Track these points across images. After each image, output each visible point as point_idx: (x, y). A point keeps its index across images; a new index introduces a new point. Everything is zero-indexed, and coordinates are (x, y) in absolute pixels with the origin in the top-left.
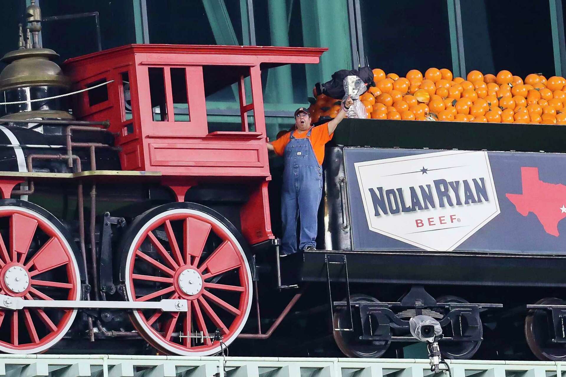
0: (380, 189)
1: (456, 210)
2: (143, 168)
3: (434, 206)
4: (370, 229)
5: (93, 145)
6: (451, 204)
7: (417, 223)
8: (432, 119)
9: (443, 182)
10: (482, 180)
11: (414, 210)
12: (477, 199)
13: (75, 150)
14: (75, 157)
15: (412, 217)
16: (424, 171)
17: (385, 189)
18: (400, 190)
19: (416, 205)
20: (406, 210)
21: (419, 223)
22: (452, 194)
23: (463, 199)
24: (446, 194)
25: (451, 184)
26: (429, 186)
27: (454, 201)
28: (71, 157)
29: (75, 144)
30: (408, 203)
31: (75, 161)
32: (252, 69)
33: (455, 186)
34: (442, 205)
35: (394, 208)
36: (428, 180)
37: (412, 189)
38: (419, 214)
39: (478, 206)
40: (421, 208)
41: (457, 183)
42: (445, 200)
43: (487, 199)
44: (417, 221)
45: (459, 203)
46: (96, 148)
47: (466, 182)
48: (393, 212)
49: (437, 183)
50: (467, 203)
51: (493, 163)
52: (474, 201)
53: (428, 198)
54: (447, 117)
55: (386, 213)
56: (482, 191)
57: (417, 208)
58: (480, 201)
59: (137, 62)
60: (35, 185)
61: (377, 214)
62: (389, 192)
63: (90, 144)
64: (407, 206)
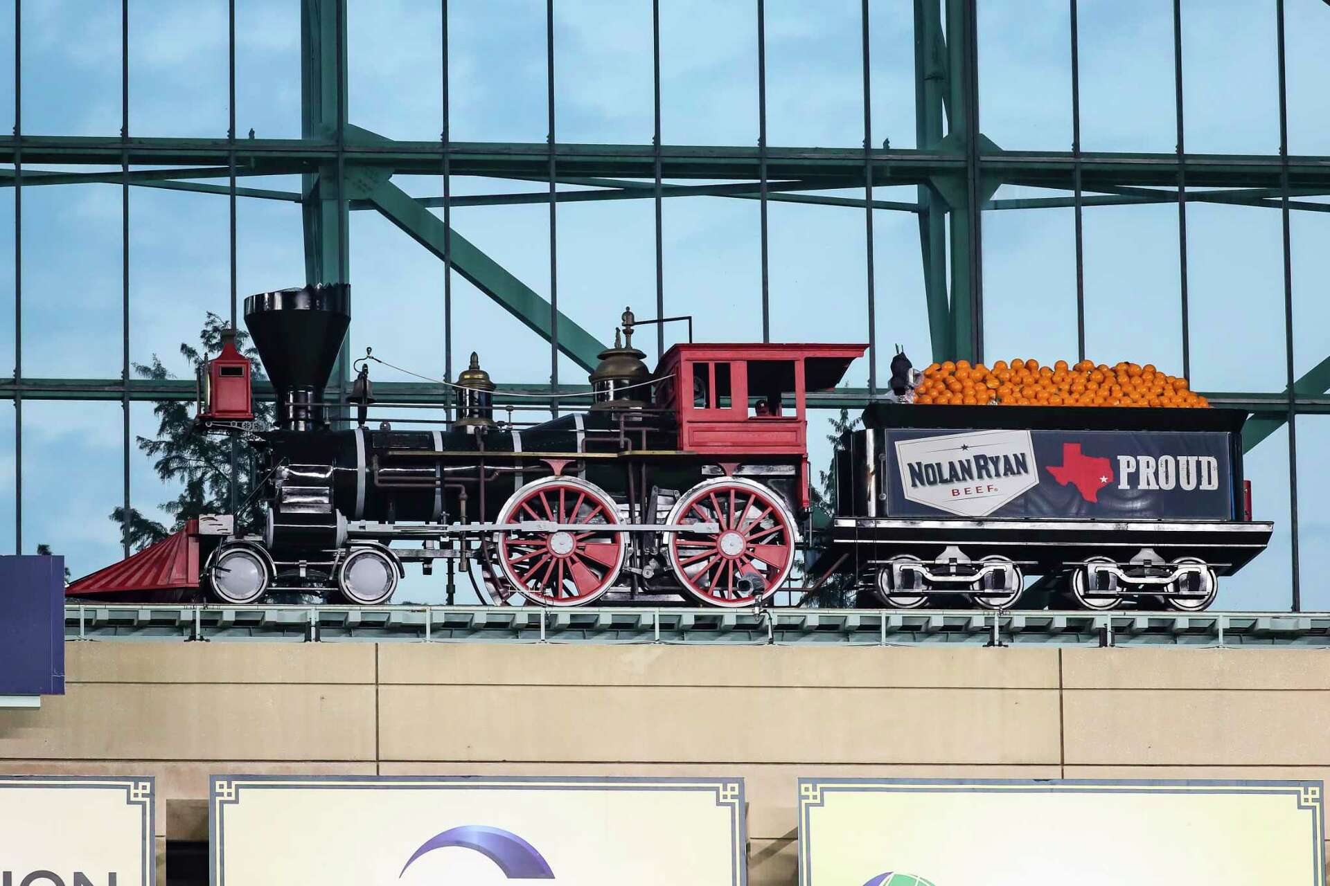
0: (919, 464)
1: (995, 481)
2: (682, 449)
3: (971, 478)
4: (906, 498)
5: (644, 430)
6: (989, 476)
7: (953, 493)
8: (995, 403)
9: (983, 457)
10: (1023, 455)
11: (951, 481)
12: (1016, 471)
13: (627, 434)
14: (626, 439)
15: (948, 488)
16: (965, 447)
17: (924, 463)
18: (939, 465)
19: (954, 476)
20: (943, 481)
21: (955, 493)
22: (991, 467)
23: (1002, 471)
24: (985, 467)
25: (991, 459)
26: (968, 461)
27: (993, 472)
28: (622, 439)
29: (627, 429)
30: (946, 475)
31: (626, 444)
32: (796, 363)
33: (995, 461)
34: (980, 476)
35: (932, 479)
36: (968, 455)
37: (951, 464)
38: (956, 485)
39: (1017, 477)
40: (958, 480)
41: (998, 458)
42: (984, 473)
43: (1026, 471)
44: (953, 491)
45: (998, 475)
46: (648, 432)
47: (1006, 457)
48: (930, 483)
49: (977, 458)
50: (1005, 474)
51: (1036, 441)
52: (1013, 473)
53: (967, 470)
54: (1008, 401)
55: (923, 483)
56: (1022, 464)
57: (954, 480)
58: (1019, 473)
59: (683, 358)
60: (586, 464)
61: (914, 485)
62: (927, 466)
63: (641, 429)
64: (945, 478)
